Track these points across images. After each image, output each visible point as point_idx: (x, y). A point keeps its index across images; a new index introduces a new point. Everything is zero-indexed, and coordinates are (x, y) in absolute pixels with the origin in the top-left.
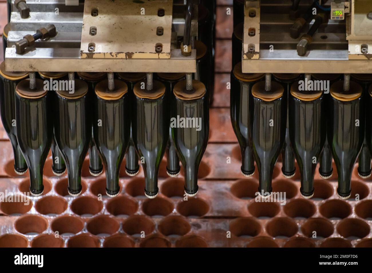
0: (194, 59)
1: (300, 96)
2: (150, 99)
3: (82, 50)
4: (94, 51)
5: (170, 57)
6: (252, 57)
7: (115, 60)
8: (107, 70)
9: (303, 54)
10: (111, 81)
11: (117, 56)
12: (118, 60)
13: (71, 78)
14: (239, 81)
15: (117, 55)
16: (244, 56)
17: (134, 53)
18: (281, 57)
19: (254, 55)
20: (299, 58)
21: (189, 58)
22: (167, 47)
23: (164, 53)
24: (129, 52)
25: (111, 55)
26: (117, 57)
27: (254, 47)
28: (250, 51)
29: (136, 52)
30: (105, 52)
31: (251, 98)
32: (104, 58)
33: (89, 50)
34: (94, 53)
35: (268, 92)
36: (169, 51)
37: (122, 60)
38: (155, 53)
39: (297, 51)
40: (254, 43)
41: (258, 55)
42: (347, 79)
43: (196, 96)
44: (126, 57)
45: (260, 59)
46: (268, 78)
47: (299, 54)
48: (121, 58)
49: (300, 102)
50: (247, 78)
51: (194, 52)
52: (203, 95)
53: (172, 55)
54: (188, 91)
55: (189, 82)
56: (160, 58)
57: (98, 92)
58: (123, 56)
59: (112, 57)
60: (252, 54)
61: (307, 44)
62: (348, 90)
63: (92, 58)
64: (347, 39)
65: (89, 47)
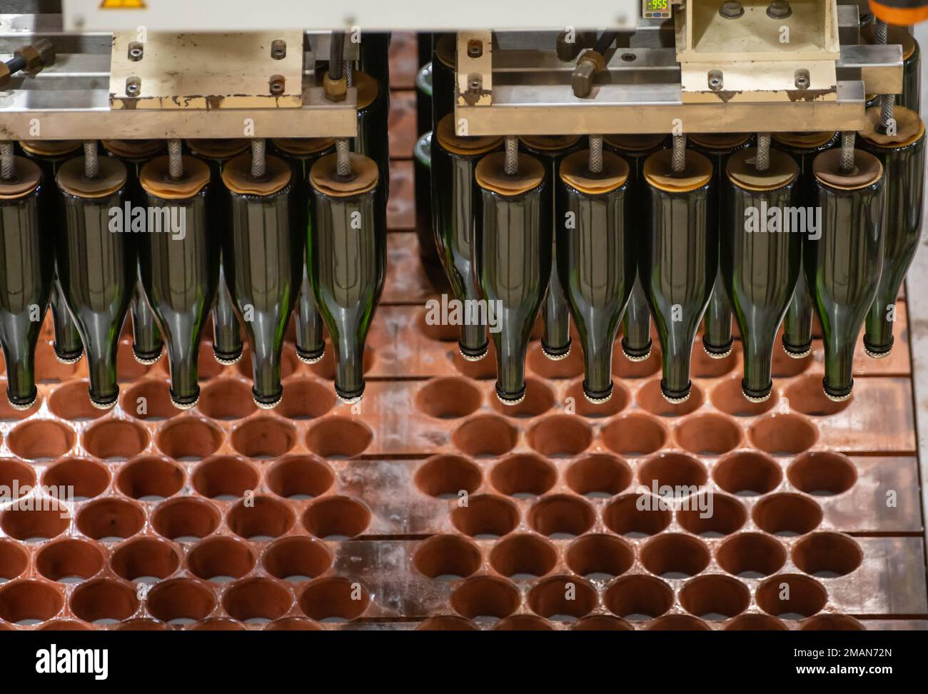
0: (352, 109)
1: (580, 184)
2: (259, 196)
3: (113, 93)
4: (139, 93)
5: (300, 105)
6: (477, 102)
7: (183, 113)
8: (166, 134)
9: (584, 91)
10: (175, 158)
11: (188, 104)
12: (190, 113)
13: (91, 154)
14: (450, 154)
15: (188, 102)
16: (459, 100)
17: (223, 97)
18: (537, 101)
19: (481, 96)
20: (577, 102)
21: (343, 106)
22: (294, 86)
23: (289, 95)
24: (212, 96)
25: (176, 102)
26: (188, 107)
27: (481, 81)
28: (473, 87)
29: (229, 96)
30: (163, 95)
31: (476, 190)
32: (159, 107)
33: (128, 93)
34: (139, 99)
35: (511, 175)
36: (299, 91)
37: (198, 112)
38: (269, 97)
39: (573, 88)
40: (479, 72)
41: (489, 96)
42: (679, 146)
43: (359, 188)
44: (208, 107)
45: (493, 105)
46: (511, 146)
47: (577, 95)
48: (196, 107)
49: (580, 196)
50: (467, 148)
51: (352, 93)
52: (374, 186)
53: (305, 98)
54: (341, 176)
55: (343, 156)
56: (280, 106)
57: (147, 184)
58: (201, 103)
59: (177, 106)
60: (475, 96)
61: (594, 71)
62: (683, 169)
63: (134, 108)
64: (678, 60)
65: (127, 87)
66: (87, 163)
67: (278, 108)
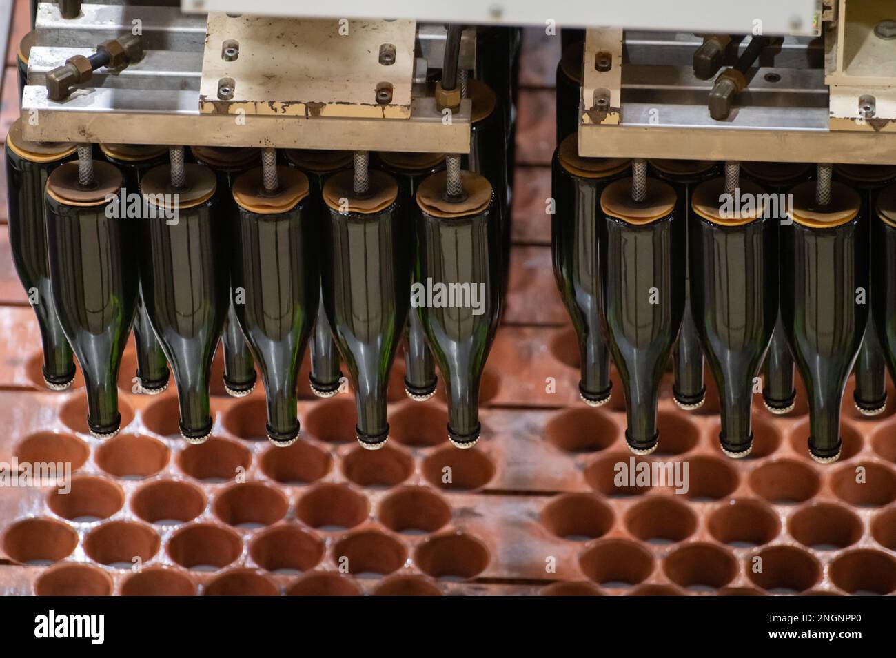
0: (466, 122)
1: (712, 215)
2: (361, 214)
3: (204, 95)
4: (233, 97)
5: (409, 116)
6: (603, 120)
7: (280, 120)
8: (260, 142)
9: (721, 113)
10: (270, 168)
11: (285, 110)
12: (287, 120)
13: (177, 161)
14: (572, 177)
15: (285, 108)
16: (583, 117)
17: (325, 105)
19: (608, 115)
20: (713, 124)
22: (402, 95)
23: (396, 105)
24: (313, 102)
25: (272, 108)
26: (285, 114)
27: (609, 97)
28: (599, 104)
29: (331, 103)
30: (258, 99)
31: (600, 216)
32: (254, 113)
33: (220, 95)
34: (232, 103)
35: (638, 202)
36: (408, 101)
37: (296, 120)
38: (375, 106)
39: (709, 109)
40: (607, 87)
41: (617, 115)
42: (824, 175)
43: (469, 209)
44: (307, 114)
45: (620, 124)
46: (639, 170)
47: (713, 116)
48: (294, 114)
49: (715, 229)
50: (589, 170)
51: (466, 104)
52: (486, 207)
53: (414, 110)
54: (451, 196)
55: (454, 173)
56: (387, 117)
57: (238, 197)
58: (299, 110)
59: (273, 113)
60: (601, 113)
61: (733, 91)
62: (827, 203)
63: (226, 113)
64: (826, 83)
65: (219, 89)
66: (173, 172)
67: (384, 118)
